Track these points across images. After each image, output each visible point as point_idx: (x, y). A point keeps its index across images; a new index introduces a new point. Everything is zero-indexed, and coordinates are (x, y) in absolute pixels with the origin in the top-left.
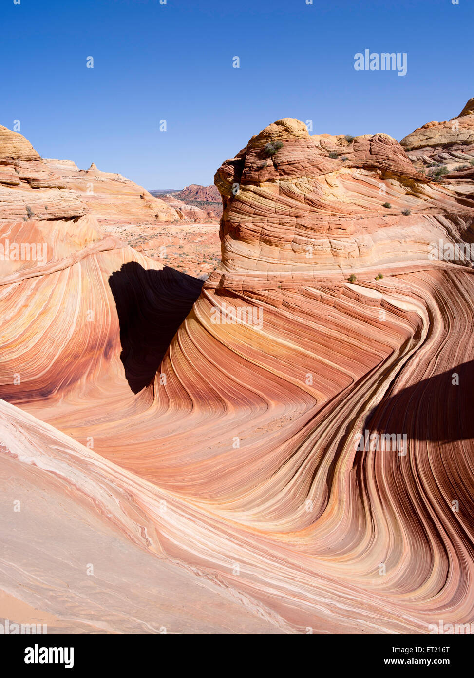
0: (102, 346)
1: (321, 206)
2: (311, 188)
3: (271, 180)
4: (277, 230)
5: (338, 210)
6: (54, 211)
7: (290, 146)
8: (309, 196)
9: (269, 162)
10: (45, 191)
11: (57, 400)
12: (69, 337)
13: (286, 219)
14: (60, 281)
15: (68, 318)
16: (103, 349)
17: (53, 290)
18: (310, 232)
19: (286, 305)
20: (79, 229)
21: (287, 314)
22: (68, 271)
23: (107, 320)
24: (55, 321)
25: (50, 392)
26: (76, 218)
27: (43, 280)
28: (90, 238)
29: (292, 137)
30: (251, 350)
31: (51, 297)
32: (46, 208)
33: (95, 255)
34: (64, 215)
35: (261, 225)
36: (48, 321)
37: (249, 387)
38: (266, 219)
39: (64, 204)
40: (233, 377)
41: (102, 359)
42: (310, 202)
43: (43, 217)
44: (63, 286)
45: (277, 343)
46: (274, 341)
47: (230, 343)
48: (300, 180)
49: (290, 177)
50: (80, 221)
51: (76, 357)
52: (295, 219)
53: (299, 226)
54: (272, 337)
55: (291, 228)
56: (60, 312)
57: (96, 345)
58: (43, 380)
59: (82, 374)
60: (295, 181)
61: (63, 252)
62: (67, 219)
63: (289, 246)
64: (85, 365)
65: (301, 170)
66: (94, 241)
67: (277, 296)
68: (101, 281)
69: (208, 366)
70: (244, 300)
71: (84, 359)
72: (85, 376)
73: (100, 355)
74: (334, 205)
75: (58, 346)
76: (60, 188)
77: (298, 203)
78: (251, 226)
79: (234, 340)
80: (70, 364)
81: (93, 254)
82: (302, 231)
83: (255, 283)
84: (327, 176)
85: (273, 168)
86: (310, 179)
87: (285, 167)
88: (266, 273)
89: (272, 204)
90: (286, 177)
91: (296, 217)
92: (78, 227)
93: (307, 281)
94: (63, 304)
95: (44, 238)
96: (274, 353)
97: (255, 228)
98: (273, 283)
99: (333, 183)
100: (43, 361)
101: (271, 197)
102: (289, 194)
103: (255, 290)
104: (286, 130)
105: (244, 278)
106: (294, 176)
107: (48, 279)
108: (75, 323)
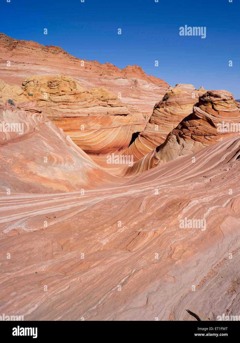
0: (119, 148)
1: (174, 115)
2: (173, 109)
3: (163, 107)
4: (159, 121)
5: (181, 116)
6: (116, 113)
7: (171, 97)
8: (172, 112)
9: (165, 102)
10: (115, 108)
11: (100, 156)
12: (108, 143)
13: (163, 118)
14: (111, 130)
15: (110, 139)
16: (119, 149)
17: (108, 133)
18: (168, 122)
19: (155, 140)
20: (127, 118)
21: (154, 143)
22: (116, 128)
23: (124, 142)
24: (106, 139)
25: (99, 154)
26: (125, 115)
27: (106, 130)
28: (132, 120)
29: (173, 94)
30: (142, 150)
31: (107, 134)
32: (114, 112)
33: (130, 126)
34: (120, 114)
35: (156, 119)
36: (104, 139)
37: (138, 158)
38: (158, 118)
39: (121, 111)
40: (135, 155)
41: (117, 151)
42: (171, 113)
43: (112, 114)
44: (112, 132)
45: (149, 149)
46: (148, 149)
47: (138, 148)
48: (171, 107)
49: (168, 106)
50: (128, 116)
51: (109, 148)
52: (165, 118)
53: (166, 120)
54: (148, 148)
55: (164, 120)
56: (108, 137)
57: (116, 147)
58: (98, 151)
59: (109, 152)
60: (169, 107)
61: (116, 124)
62: (121, 115)
63: (161, 125)
64: (111, 151)
65: (172, 104)
66: (133, 121)
67: (153, 138)
68: (128, 133)
69: (132, 152)
70: (145, 138)
71: (111, 149)
72: (110, 153)
73: (117, 150)
74: (180, 115)
75: (105, 145)
76: (121, 106)
77: (168, 114)
78: (153, 119)
79: (139, 147)
80: (106, 149)
81: (130, 125)
82: (166, 121)
83: (149, 134)
84: (181, 106)
85: (165, 104)
86: (174, 107)
87: (167, 104)
88: (153, 132)
89: (161, 114)
90: (167, 106)
91: (166, 117)
92: (126, 117)
93: (163, 135)
94: (110, 136)
95: (111, 120)
96: (147, 151)
97: (154, 120)
98: (154, 134)
99: (183, 108)
100: (99, 147)
101: (161, 112)
102: (166, 111)
103: (148, 136)
104: (172, 92)
105: (147, 133)
106: (169, 106)
107: (107, 130)
108: (111, 141)
